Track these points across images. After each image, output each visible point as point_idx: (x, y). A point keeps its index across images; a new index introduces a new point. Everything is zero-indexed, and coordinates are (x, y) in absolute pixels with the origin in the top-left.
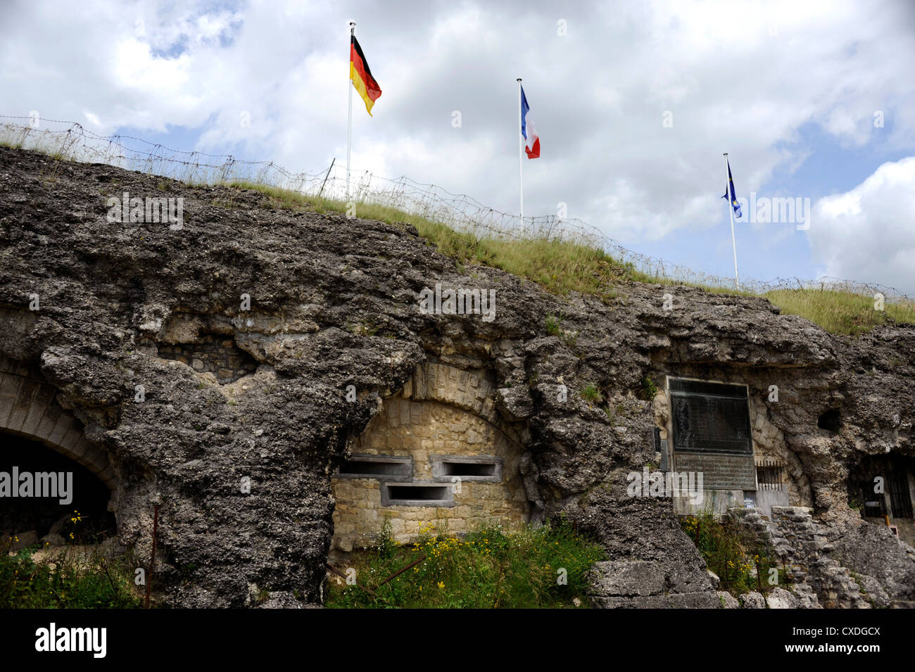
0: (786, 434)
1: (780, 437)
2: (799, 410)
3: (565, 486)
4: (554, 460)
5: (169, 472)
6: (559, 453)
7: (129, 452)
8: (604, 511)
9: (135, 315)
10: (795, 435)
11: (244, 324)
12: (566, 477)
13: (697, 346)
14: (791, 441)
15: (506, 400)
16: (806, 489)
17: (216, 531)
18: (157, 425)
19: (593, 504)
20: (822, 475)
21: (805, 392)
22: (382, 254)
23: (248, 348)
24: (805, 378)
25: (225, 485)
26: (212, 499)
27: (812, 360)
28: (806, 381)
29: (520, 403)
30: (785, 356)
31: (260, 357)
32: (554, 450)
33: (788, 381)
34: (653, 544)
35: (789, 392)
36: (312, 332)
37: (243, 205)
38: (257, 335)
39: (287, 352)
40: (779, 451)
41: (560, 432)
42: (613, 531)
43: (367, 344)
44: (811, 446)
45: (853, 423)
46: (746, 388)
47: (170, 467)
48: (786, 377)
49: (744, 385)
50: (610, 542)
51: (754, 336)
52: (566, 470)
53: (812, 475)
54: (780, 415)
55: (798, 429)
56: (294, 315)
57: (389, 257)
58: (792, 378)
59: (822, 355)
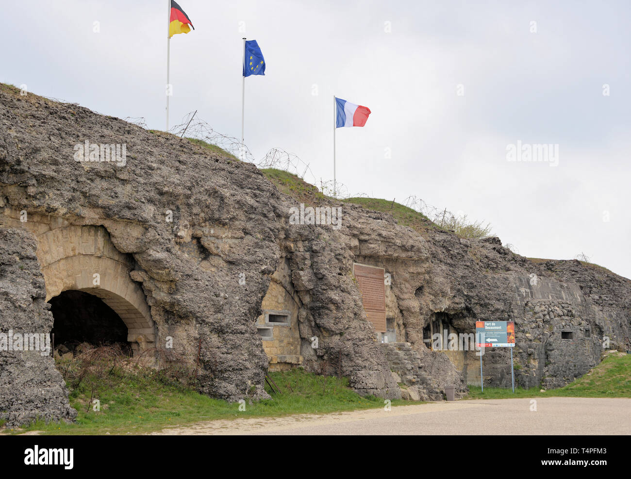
0: (398, 298)
1: (395, 300)
2: (407, 285)
3: (333, 329)
4: (327, 314)
5: (207, 320)
6: (331, 311)
7: (186, 308)
8: (354, 344)
9: (176, 227)
10: (403, 300)
11: (209, 232)
12: (334, 324)
13: (372, 246)
14: (401, 303)
15: (303, 278)
16: (403, 332)
17: (231, 353)
18: (198, 293)
19: (349, 340)
20: (413, 324)
21: (413, 275)
22: (258, 189)
23: (209, 246)
24: (414, 266)
25: (235, 328)
26: (228, 336)
27: (421, 256)
28: (415, 268)
29: (309, 281)
30: (409, 254)
31: (214, 251)
32: (328, 309)
33: (405, 268)
34: (377, 362)
35: (405, 274)
36: (242, 238)
37: (185, 150)
38: (214, 238)
39: (232, 249)
40: (394, 309)
41: (335, 299)
42: (357, 355)
43: (265, 247)
44: (412, 307)
45: (430, 293)
46: (383, 270)
47: (208, 317)
48: (403, 265)
49: (383, 269)
50: (357, 361)
51: (398, 242)
52: (335, 320)
53: (408, 323)
54: (397, 287)
55: (406, 296)
56: (234, 228)
57: (262, 191)
58: (406, 265)
59: (426, 254)
